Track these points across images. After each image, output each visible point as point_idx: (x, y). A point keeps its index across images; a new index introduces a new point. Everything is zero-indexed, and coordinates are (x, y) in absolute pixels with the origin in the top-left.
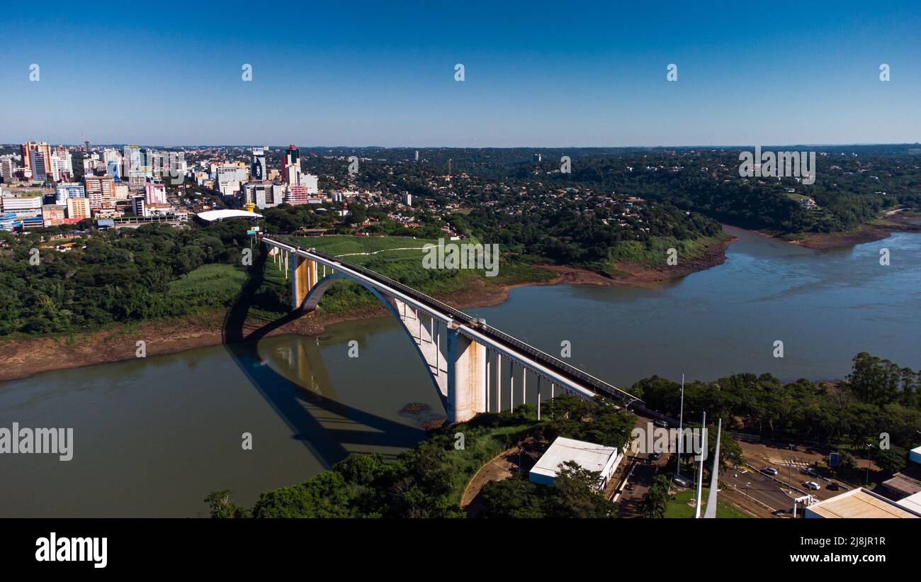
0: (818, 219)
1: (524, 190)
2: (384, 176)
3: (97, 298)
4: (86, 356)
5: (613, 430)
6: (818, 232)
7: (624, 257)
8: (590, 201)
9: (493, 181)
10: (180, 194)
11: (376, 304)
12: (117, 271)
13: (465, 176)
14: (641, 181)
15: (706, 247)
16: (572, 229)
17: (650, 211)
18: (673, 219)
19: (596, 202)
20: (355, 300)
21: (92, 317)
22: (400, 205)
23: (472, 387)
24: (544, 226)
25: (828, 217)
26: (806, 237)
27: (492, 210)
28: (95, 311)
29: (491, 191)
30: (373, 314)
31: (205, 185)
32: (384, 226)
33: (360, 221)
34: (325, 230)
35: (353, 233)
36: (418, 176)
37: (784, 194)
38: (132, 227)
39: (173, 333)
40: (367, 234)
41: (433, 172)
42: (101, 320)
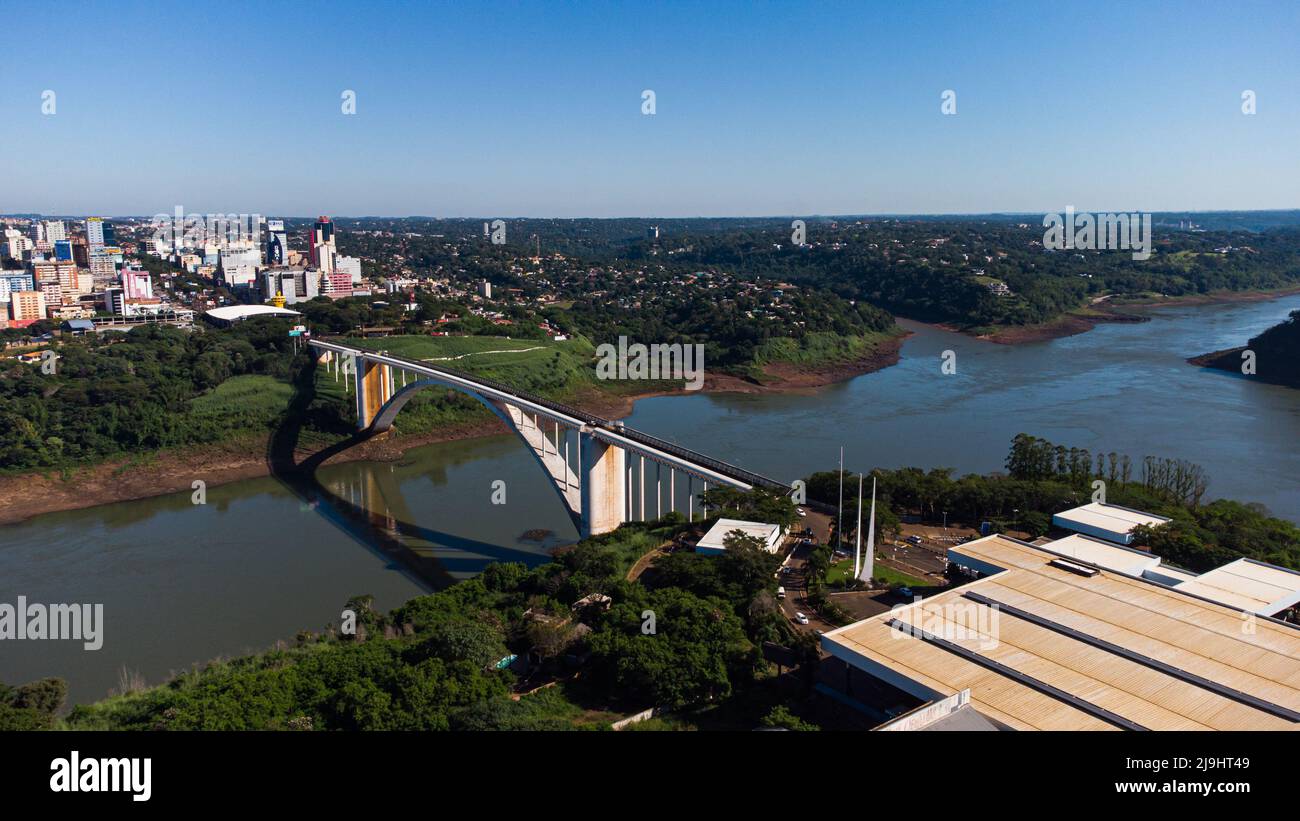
0: (1010, 307)
1: (641, 276)
2: (446, 257)
3: (94, 421)
4: (92, 495)
5: (774, 511)
6: (1011, 324)
7: (775, 358)
8: (728, 288)
9: (599, 264)
10: (167, 285)
11: (466, 422)
12: (119, 385)
13: (559, 257)
14: (791, 263)
15: (875, 344)
16: (707, 325)
17: (805, 299)
18: (834, 311)
19: (736, 290)
20: (438, 417)
21: (91, 447)
22: (476, 298)
23: (609, 500)
24: (671, 321)
25: (1023, 305)
26: (997, 330)
27: (600, 301)
28: (95, 438)
29: (597, 277)
30: (463, 435)
31: (199, 272)
32: (467, 323)
33: (435, 317)
34: (391, 329)
35: (428, 333)
36: (496, 258)
37: (971, 278)
38: (120, 329)
39: (204, 463)
40: (447, 333)
41: (515, 252)
42: (105, 450)
